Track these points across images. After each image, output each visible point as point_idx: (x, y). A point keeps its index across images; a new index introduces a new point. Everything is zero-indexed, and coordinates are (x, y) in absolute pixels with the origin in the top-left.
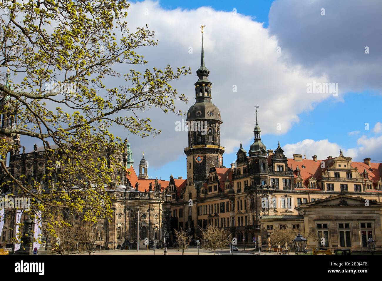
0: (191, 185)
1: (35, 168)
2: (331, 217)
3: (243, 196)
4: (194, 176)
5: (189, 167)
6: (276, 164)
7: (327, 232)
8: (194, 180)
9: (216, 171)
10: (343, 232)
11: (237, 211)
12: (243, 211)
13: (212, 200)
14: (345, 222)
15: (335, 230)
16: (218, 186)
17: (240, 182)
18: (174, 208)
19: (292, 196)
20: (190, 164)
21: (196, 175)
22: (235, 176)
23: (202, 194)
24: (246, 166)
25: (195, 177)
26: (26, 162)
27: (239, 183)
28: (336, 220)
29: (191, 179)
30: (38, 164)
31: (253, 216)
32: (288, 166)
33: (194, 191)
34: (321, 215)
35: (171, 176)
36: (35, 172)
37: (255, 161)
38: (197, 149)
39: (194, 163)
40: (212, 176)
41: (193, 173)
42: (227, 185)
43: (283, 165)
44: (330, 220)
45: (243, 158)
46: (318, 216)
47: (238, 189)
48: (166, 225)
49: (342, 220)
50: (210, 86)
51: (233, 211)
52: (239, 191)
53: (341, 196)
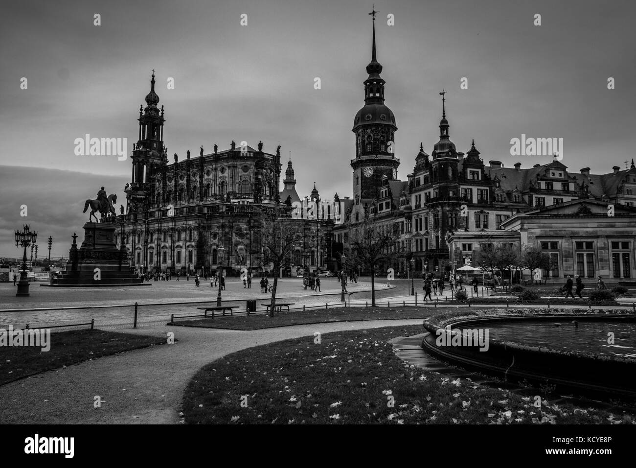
0: (358, 204)
1: (176, 182)
2: (563, 232)
3: (423, 213)
4: (362, 192)
5: (356, 183)
6: (469, 170)
7: (557, 254)
8: (361, 198)
9: (389, 183)
10: (583, 254)
11: (414, 232)
12: (423, 232)
13: (384, 220)
14: (586, 240)
15: (569, 252)
16: (392, 202)
17: (420, 195)
18: (339, 233)
19: (490, 212)
20: (358, 178)
21: (364, 191)
22: (413, 188)
23: (371, 213)
24: (428, 173)
25: (363, 194)
26: (167, 176)
27: (418, 197)
28: (571, 237)
29: (359, 196)
30: (179, 177)
31: (437, 237)
32: (485, 173)
33: (362, 211)
34: (548, 229)
35: (336, 195)
36: (176, 186)
37: (440, 165)
38: (366, 160)
39: (362, 177)
40: (384, 190)
41: (361, 189)
42: (402, 201)
43: (478, 172)
44: (562, 237)
45: (423, 163)
46: (543, 231)
47: (417, 204)
48: (326, 250)
49: (582, 237)
50: (383, 84)
51: (410, 232)
52: (418, 206)
53: (582, 201)
